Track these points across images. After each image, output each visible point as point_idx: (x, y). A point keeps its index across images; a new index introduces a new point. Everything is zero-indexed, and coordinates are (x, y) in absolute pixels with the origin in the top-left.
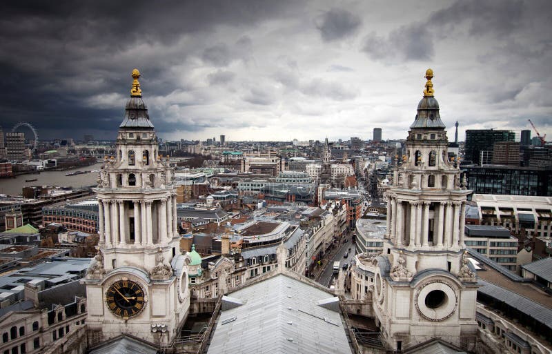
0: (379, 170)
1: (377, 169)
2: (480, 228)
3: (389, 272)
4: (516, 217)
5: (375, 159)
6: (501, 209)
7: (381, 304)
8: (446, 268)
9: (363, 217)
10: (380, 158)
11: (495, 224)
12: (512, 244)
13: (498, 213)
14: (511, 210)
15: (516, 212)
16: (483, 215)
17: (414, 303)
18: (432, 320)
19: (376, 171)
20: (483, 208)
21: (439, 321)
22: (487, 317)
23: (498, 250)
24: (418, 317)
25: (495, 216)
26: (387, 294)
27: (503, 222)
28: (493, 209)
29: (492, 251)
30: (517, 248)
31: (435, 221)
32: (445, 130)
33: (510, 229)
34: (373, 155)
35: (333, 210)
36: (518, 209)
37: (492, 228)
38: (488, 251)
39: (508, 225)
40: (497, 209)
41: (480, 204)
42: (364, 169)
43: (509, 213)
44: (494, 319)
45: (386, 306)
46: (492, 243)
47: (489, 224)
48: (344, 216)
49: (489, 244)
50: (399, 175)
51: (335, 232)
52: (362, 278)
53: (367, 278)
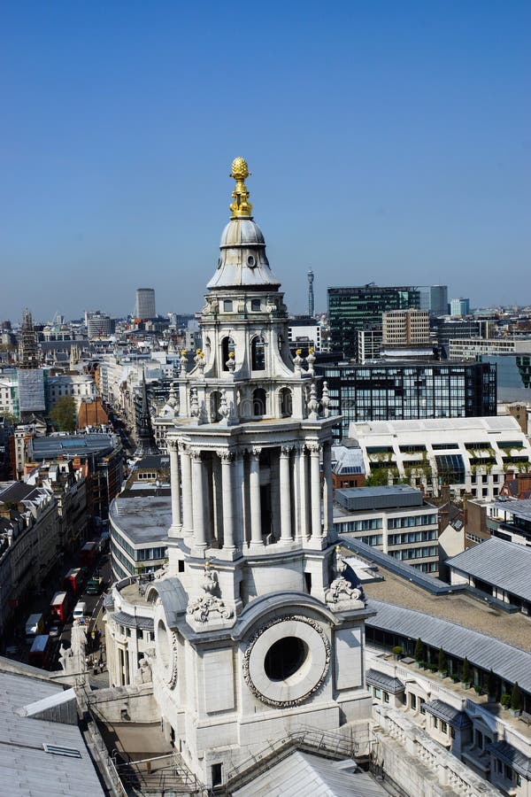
0: (155, 384)
1: (149, 381)
2: (368, 492)
3: (183, 614)
4: (433, 464)
5: (141, 357)
6: (404, 449)
7: (172, 688)
8: (300, 587)
9: (124, 495)
10: (154, 355)
11: (396, 481)
12: (427, 519)
13: (399, 458)
14: (421, 448)
15: (431, 454)
16: (372, 465)
17: (241, 672)
18: (282, 705)
19: (147, 386)
20: (371, 451)
21: (294, 704)
22: (390, 678)
23: (403, 535)
24: (255, 702)
25: (394, 464)
26: (183, 664)
27: (409, 475)
28: (390, 450)
29: (392, 539)
30: (436, 527)
31: (274, 488)
32: (280, 290)
33: (422, 488)
34: (137, 351)
35: (53, 485)
36: (435, 447)
37: (390, 489)
38: (384, 540)
39: (418, 482)
40: (396, 450)
41: (365, 443)
42: (120, 382)
43: (418, 456)
44: (403, 678)
45: (183, 692)
46: (390, 521)
47: (385, 483)
48: (78, 496)
49: (384, 524)
50: (192, 393)
51: (61, 535)
52: (129, 633)
53: (140, 634)
